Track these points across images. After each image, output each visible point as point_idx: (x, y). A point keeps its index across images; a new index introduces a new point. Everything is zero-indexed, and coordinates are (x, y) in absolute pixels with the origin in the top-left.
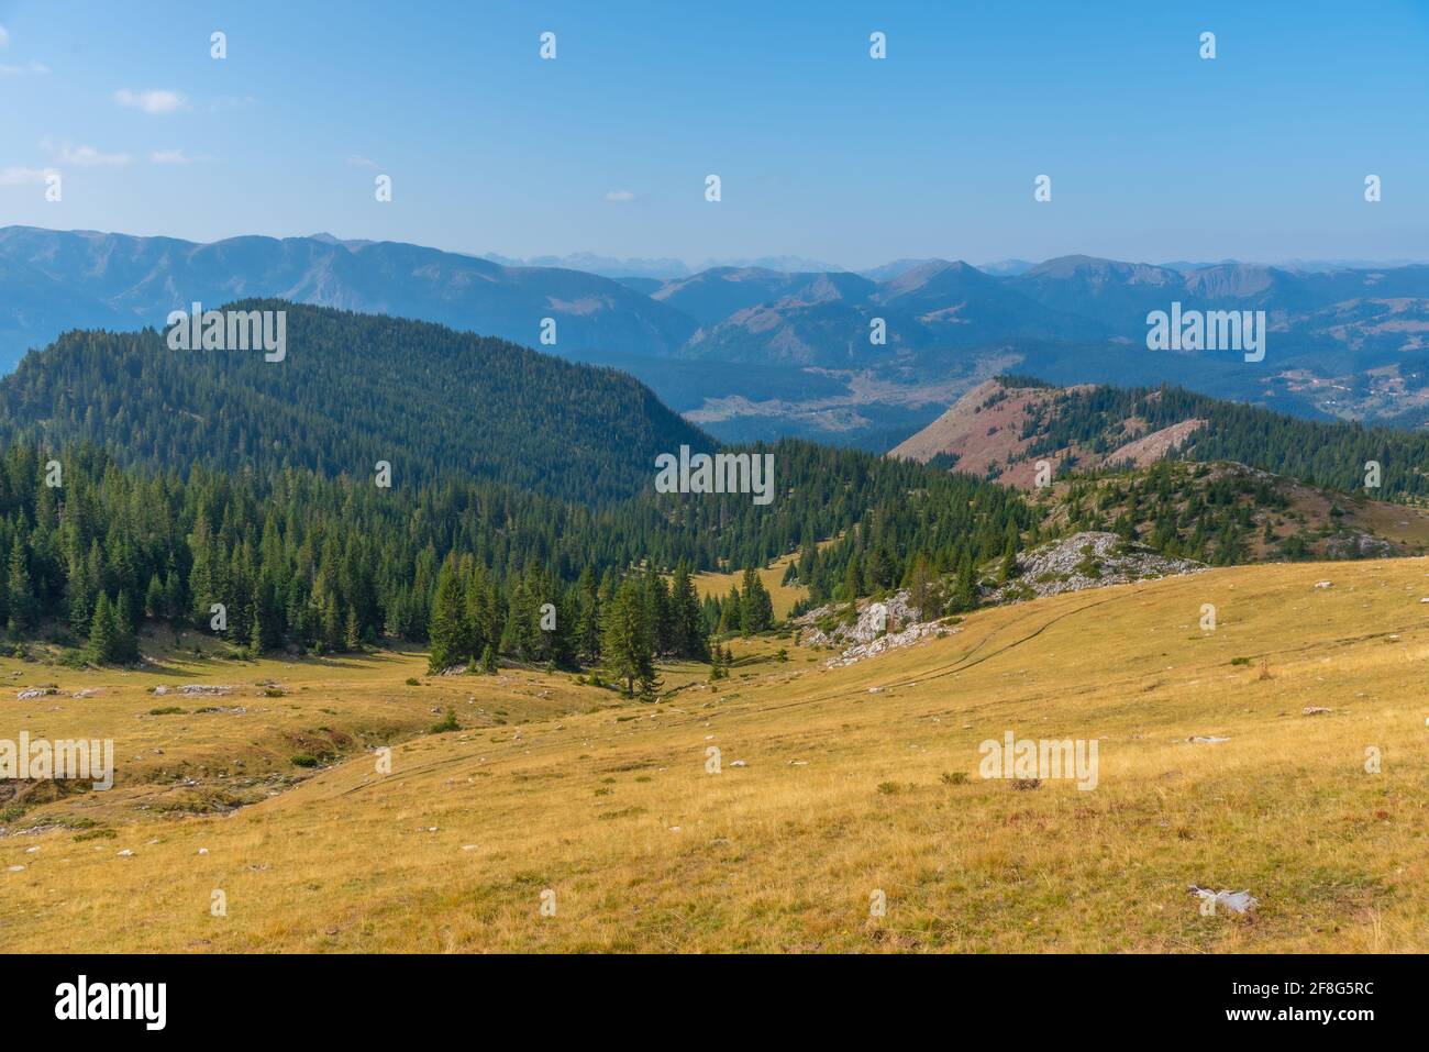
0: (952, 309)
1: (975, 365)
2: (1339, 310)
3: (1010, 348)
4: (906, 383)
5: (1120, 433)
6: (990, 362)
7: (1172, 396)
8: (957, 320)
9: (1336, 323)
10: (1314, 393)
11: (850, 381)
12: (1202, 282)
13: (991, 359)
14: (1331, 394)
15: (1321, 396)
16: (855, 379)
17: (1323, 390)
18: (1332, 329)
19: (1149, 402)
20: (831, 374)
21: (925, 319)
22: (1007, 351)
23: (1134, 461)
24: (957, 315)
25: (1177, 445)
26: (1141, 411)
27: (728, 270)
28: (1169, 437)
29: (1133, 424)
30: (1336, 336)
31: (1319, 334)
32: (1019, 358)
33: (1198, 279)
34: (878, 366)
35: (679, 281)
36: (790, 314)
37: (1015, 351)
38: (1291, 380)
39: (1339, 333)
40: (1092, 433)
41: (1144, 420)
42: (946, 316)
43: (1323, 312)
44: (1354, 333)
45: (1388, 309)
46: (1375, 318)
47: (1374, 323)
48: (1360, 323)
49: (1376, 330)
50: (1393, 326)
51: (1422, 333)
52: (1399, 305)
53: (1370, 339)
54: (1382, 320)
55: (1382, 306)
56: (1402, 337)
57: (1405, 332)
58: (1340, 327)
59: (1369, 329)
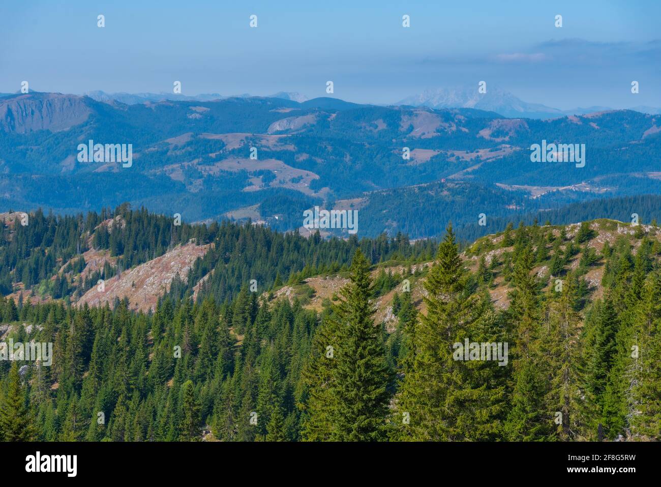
2: (171, 147)
5: (80, 271)
7: (139, 220)
9: (169, 161)
18: (168, 168)
19: (110, 231)
23: (126, 302)
25: (183, 277)
26: (103, 241)
28: (167, 268)
29: (96, 259)
30: (173, 176)
31: (155, 175)
39: (176, 173)
40: (42, 273)
41: (109, 253)
43: (152, 149)
44: (191, 174)
45: (224, 145)
46: (213, 155)
47: (211, 162)
48: (196, 161)
49: (215, 170)
50: (231, 165)
51: (261, 173)
52: (233, 141)
53: (209, 180)
54: (220, 158)
55: (217, 142)
56: (243, 177)
57: (243, 171)
58: (176, 166)
59: (207, 168)
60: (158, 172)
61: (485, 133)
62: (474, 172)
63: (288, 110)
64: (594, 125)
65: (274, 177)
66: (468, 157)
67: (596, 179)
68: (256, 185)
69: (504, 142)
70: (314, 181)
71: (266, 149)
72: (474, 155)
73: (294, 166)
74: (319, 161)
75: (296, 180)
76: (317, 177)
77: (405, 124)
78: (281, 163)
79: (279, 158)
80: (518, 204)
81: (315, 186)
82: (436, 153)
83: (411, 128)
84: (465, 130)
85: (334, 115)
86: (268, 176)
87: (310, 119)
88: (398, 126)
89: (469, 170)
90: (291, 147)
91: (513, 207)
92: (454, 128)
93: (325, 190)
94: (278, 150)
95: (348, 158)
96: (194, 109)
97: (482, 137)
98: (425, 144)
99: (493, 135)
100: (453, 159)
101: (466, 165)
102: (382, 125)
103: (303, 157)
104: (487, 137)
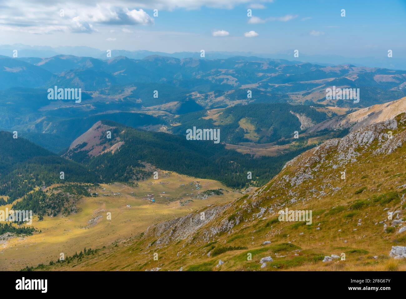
0: (122, 71)
1: (124, 90)
2: (211, 72)
3: (133, 85)
4: (107, 95)
5: (115, 141)
6: (128, 89)
8: (123, 74)
9: (210, 75)
10: (197, 98)
11: (92, 94)
12: (184, 62)
13: (128, 88)
14: (200, 99)
15: (198, 99)
16: (94, 94)
17: (198, 98)
20: (87, 93)
21: (115, 74)
22: (132, 86)
23: (112, 151)
24: (123, 73)
25: (119, 148)
27: (62, 56)
28: (119, 145)
32: (135, 88)
33: (183, 62)
34: (100, 90)
35: (47, 59)
36: (77, 73)
37: (134, 86)
38: (193, 95)
39: (210, 78)
42: (121, 73)
43: (208, 72)
44: (213, 78)
45: (221, 72)
46: (218, 74)
47: (217, 76)
48: (215, 76)
49: (218, 78)
50: (221, 77)
51: (227, 78)
52: (224, 71)
53: (216, 80)
54: (219, 75)
55: (221, 71)
56: (223, 79)
57: (223, 78)
58: (211, 77)
59: (217, 77)
60: (207, 78)
61: (277, 68)
62: (269, 79)
63: (240, 61)
64: (300, 67)
65: (229, 79)
66: (269, 75)
67: (290, 83)
68: (225, 82)
69: (280, 71)
70: (236, 81)
71: (229, 73)
72: (271, 75)
73: (234, 77)
74: (239, 75)
75: (233, 80)
76: (237, 80)
77: (261, 66)
78: (231, 76)
79: (231, 75)
80: (263, 93)
81: (236, 82)
82: (263, 74)
83: (262, 67)
84: (273, 67)
85: (248, 64)
86: (228, 79)
87: (242, 64)
88: (260, 66)
89: (268, 79)
90: (234, 73)
91: (261, 93)
92: (271, 67)
93: (238, 83)
94: (231, 73)
95: (245, 75)
96: (221, 61)
97: (276, 69)
98: (263, 71)
99: (278, 69)
100: (266, 75)
101: (268, 77)
102: (257, 66)
103: (237, 75)
104: (277, 69)
